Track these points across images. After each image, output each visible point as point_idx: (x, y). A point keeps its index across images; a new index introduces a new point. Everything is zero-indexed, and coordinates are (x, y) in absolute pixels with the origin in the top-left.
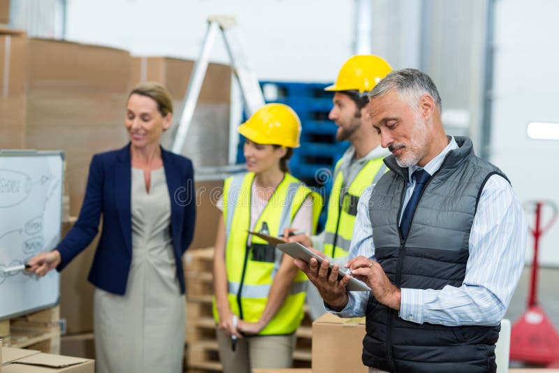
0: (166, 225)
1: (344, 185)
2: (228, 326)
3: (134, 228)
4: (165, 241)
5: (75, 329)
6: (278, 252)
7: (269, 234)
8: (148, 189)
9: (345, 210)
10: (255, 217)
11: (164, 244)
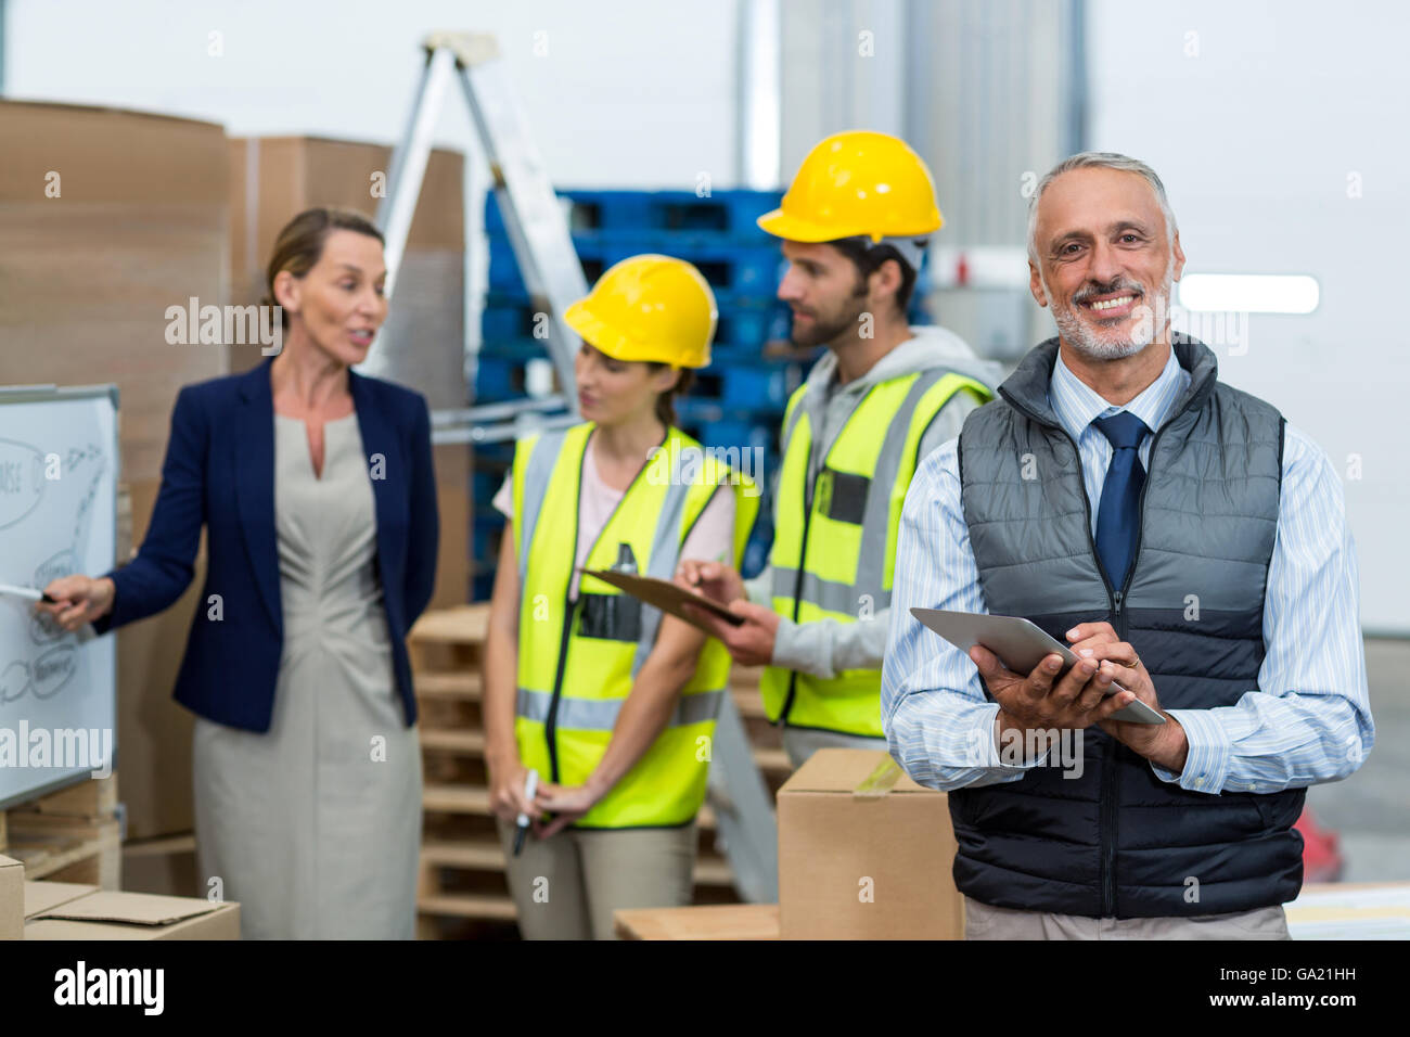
0: (364, 559)
1: (814, 450)
2: (514, 798)
3: (284, 567)
4: (364, 596)
5: (146, 829)
6: (650, 614)
7: (637, 571)
8: (318, 468)
9: (820, 510)
10: (589, 529)
11: (363, 605)
